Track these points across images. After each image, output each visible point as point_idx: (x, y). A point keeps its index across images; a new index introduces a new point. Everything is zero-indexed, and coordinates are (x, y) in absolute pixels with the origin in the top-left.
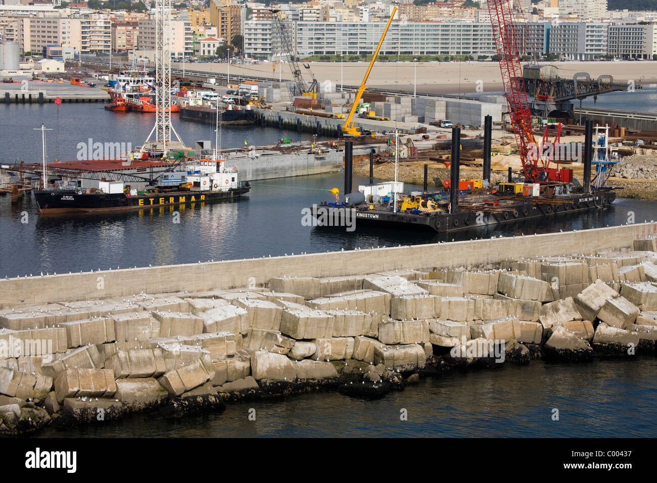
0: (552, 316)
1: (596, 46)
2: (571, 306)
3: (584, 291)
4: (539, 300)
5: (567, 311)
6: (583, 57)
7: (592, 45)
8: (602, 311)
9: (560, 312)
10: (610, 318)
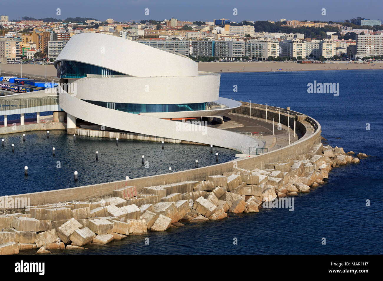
0: (43, 240)
1: (238, 51)
2: (54, 234)
3: (63, 225)
4: (35, 231)
5: (51, 237)
6: (232, 59)
7: (236, 51)
8: (72, 236)
9: (48, 238)
10: (76, 240)
